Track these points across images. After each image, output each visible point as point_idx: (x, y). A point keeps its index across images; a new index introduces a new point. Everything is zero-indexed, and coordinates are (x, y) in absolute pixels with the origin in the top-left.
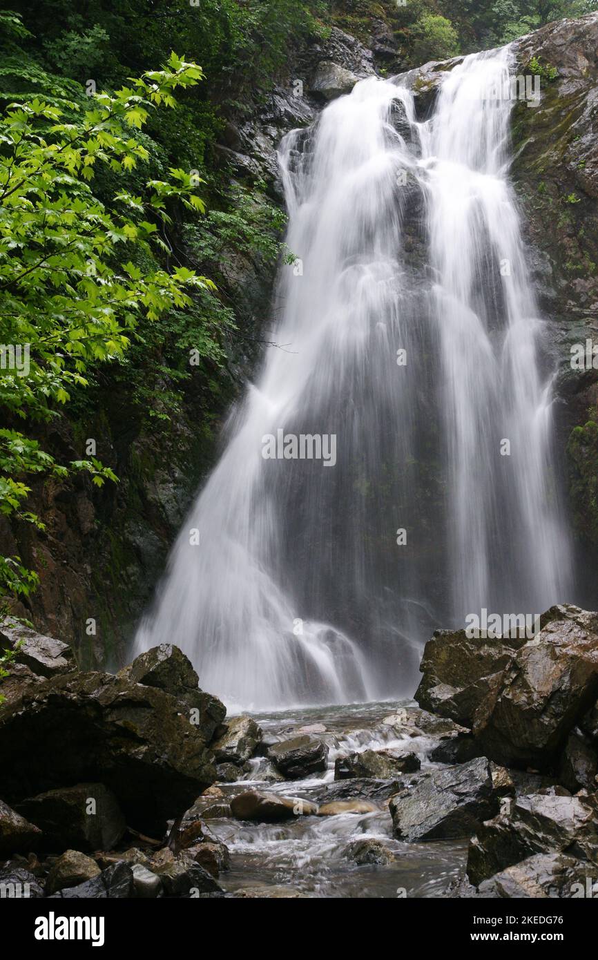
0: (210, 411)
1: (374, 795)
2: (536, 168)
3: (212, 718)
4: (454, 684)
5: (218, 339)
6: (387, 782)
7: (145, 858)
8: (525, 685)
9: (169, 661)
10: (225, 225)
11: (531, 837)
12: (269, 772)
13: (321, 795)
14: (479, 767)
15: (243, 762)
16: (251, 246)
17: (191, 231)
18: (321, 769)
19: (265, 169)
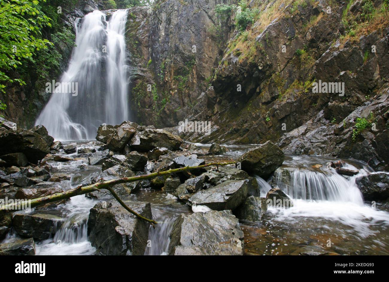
0: (55, 77)
1: (85, 156)
2: (130, 35)
3: (51, 141)
4: (104, 136)
5: (58, 61)
6: (88, 154)
7: (32, 168)
8: (118, 136)
9: (41, 128)
10: (61, 36)
11: (115, 163)
12: (63, 152)
13: (74, 157)
14: (107, 151)
15: (58, 150)
16: (67, 42)
17: (53, 36)
18: (75, 152)
19: (72, 25)
